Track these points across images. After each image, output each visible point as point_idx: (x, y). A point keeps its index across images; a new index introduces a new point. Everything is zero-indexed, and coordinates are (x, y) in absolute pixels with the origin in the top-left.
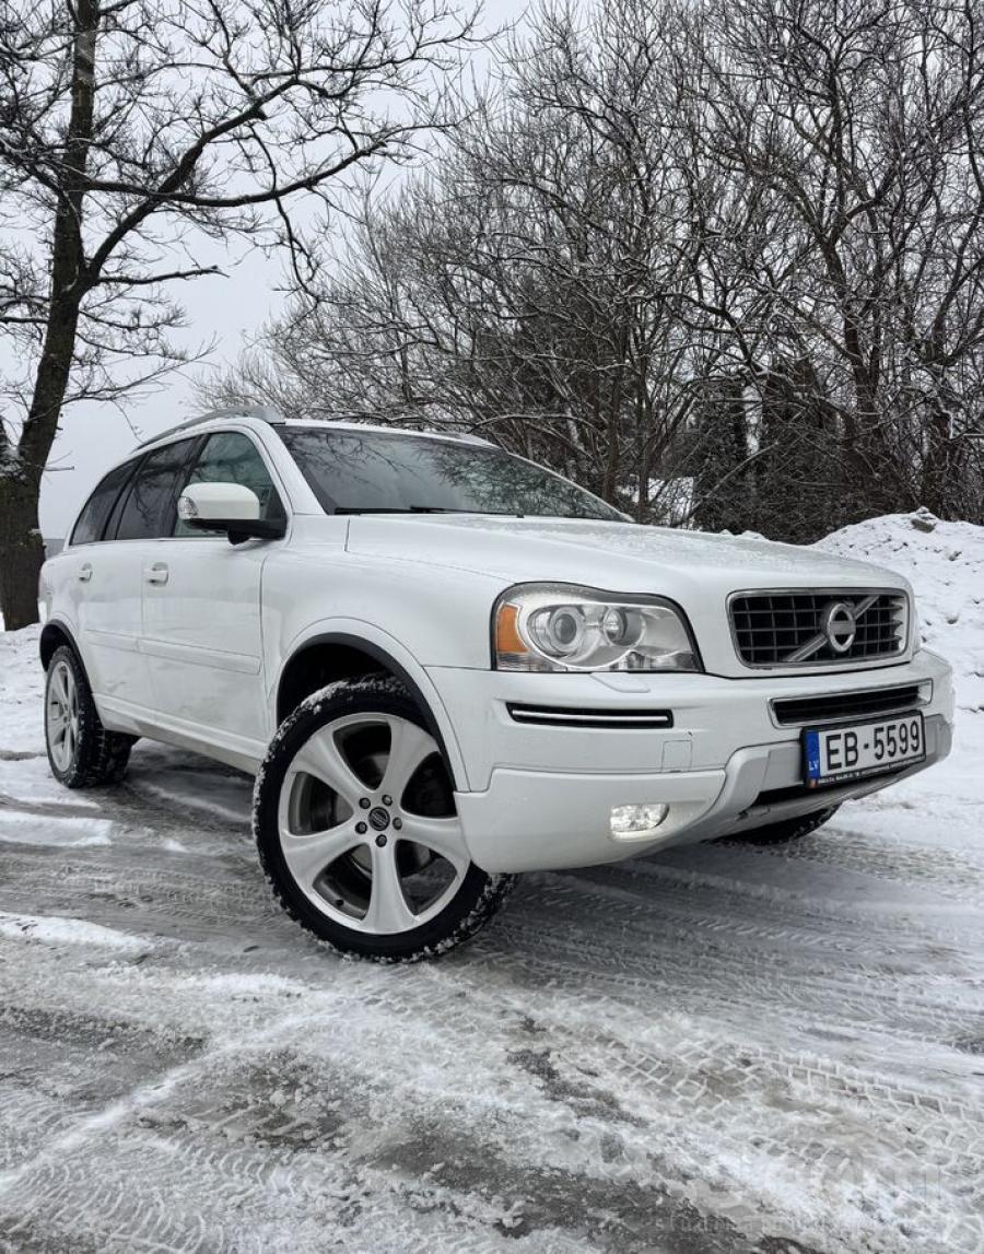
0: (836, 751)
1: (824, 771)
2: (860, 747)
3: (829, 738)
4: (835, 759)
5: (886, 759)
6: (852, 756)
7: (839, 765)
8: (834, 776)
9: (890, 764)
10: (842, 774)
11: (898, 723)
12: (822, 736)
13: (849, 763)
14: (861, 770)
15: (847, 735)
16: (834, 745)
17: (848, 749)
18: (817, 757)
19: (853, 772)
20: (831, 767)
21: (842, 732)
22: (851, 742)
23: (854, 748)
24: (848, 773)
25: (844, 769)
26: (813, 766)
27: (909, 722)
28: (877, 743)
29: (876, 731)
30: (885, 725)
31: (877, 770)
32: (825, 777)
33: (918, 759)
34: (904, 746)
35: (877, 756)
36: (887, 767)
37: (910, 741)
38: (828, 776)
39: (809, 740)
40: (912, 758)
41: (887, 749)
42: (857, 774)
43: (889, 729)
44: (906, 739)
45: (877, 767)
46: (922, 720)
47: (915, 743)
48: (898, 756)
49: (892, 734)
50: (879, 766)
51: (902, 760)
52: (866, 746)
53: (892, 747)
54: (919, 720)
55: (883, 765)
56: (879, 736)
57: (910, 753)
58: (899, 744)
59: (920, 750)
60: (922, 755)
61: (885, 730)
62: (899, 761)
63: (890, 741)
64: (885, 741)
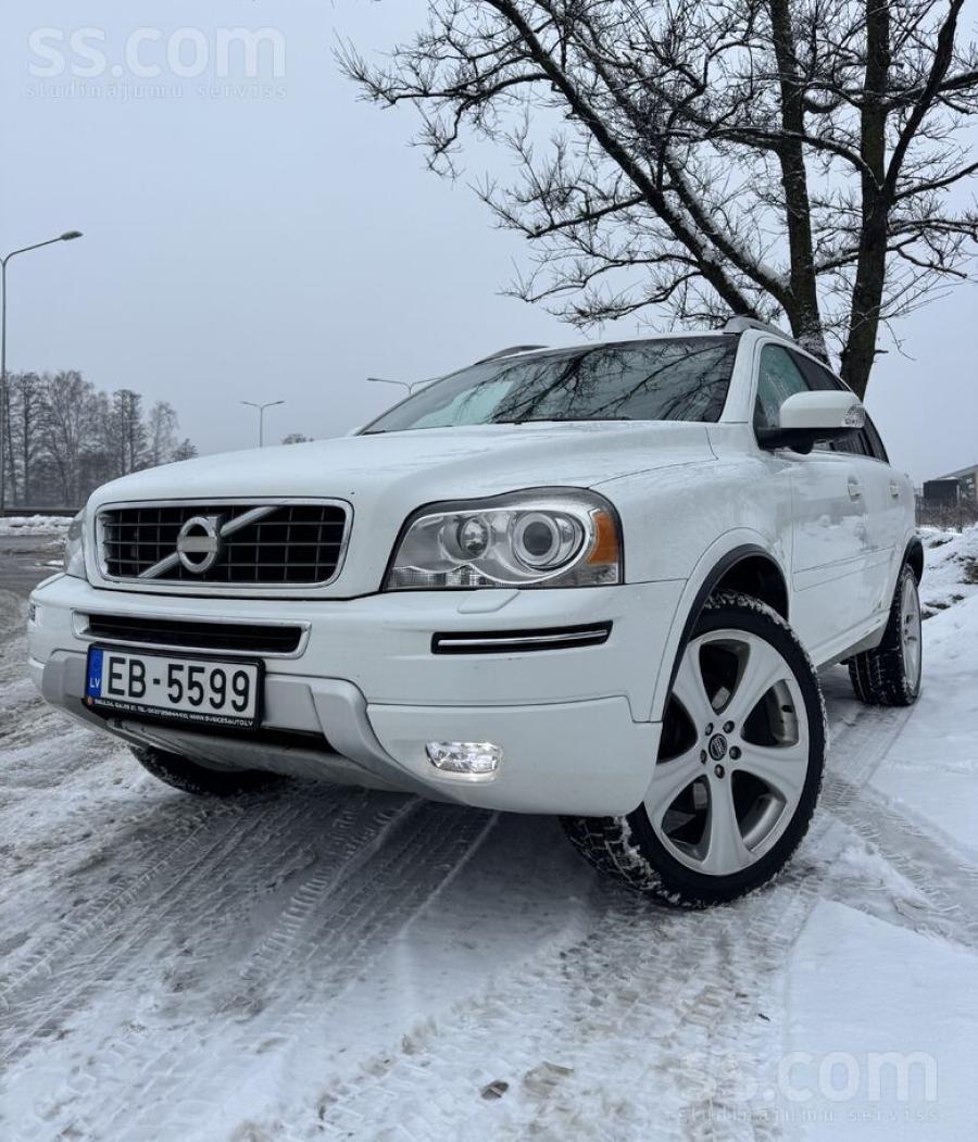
0: (119, 676)
1: (105, 693)
2: (148, 679)
3: (113, 660)
4: (116, 684)
5: (184, 705)
6: (137, 687)
7: (121, 692)
8: (114, 701)
9: (189, 713)
10: (123, 703)
11: (210, 667)
12: (107, 655)
13: (132, 694)
14: (146, 707)
15: (133, 663)
16: (117, 668)
17: (132, 678)
18: (100, 677)
19: (137, 705)
20: (112, 690)
21: (128, 657)
22: (137, 671)
23: (141, 679)
24: (131, 704)
25: (126, 698)
26: (94, 684)
27: (230, 670)
28: (172, 682)
29: (172, 668)
30: (187, 664)
31: (169, 714)
32: (103, 699)
33: (243, 723)
34: (217, 698)
35: (170, 696)
36: (185, 716)
37: (230, 695)
38: (106, 700)
39: (94, 658)
40: (229, 717)
41: (187, 693)
42: (142, 709)
43: (192, 670)
44: (222, 690)
45: (169, 710)
46: (263, 674)
47: (240, 701)
48: (205, 707)
49: (197, 677)
50: (173, 710)
51: (211, 715)
52: (157, 682)
53: (195, 693)
54: (252, 671)
55: (179, 711)
56: (176, 675)
57: (228, 710)
58: (209, 693)
59: (250, 712)
60: (251, 720)
61: (186, 670)
62: (205, 715)
63: (192, 685)
64: (185, 684)
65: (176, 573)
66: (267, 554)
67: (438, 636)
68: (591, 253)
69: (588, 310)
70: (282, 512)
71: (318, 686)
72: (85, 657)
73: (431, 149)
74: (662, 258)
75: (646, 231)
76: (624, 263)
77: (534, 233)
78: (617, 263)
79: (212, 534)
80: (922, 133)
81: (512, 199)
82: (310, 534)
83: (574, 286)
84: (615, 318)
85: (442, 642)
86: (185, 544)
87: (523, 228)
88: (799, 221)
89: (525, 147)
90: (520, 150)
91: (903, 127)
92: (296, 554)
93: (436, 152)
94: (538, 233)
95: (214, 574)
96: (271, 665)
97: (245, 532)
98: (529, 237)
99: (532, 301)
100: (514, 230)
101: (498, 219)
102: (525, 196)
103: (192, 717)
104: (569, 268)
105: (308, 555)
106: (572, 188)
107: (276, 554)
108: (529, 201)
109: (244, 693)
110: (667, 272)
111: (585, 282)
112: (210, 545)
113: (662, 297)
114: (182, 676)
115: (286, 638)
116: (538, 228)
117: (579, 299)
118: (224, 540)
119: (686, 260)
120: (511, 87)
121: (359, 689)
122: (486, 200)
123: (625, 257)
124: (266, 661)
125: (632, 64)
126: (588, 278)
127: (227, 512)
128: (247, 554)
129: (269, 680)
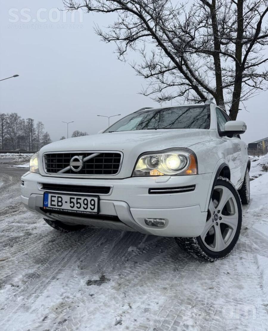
0: (54, 201)
1: (49, 205)
2: (63, 202)
3: (52, 196)
4: (53, 203)
5: (75, 209)
6: (60, 204)
7: (55, 205)
8: (53, 208)
9: (77, 211)
10: (55, 208)
11: (83, 198)
12: (50, 195)
13: (58, 206)
14: (63, 209)
15: (58, 197)
16: (53, 199)
17: (58, 201)
18: (48, 201)
19: (60, 209)
20: (51, 205)
21: (57, 195)
22: (60, 199)
23: (61, 202)
24: (58, 209)
25: (56, 207)
26: (46, 203)
27: (89, 199)
28: (71, 202)
29: (71, 198)
30: (76, 197)
31: (71, 211)
32: (49, 207)
33: (93, 213)
34: (86, 207)
35: (71, 206)
36: (75, 212)
37: (89, 206)
38: (50, 208)
39: (46, 196)
40: (89, 212)
41: (76, 205)
42: (61, 210)
43: (77, 199)
44: (87, 204)
45: (70, 210)
46: (99, 200)
47: (93, 207)
48: (82, 209)
49: (79, 201)
50: (71, 210)
51: (84, 211)
52: (66, 202)
53: (79, 205)
54: (96, 199)
55: (74, 210)
56: (72, 200)
57: (89, 210)
58: (83, 205)
59: (96, 210)
60: (96, 213)
61: (76, 199)
62: (82, 211)
63: (77, 203)
64: (75, 203)
65: (70, 172)
66: (97, 167)
67: (150, 189)
68: (163, 83)
69: (162, 98)
70: (102, 155)
71: (116, 203)
72: (43, 196)
73: (119, 54)
74: (182, 84)
75: (177, 77)
76: (172, 85)
77: (146, 76)
78: (170, 85)
79: (81, 161)
80: (252, 51)
81: (140, 67)
82: (110, 161)
83: (158, 92)
84: (169, 100)
85: (152, 191)
86: (72, 164)
87: (143, 75)
88: (219, 74)
89: (144, 53)
90: (143, 54)
91: (247, 49)
92: (106, 166)
93: (120, 55)
94: (147, 77)
95: (82, 172)
96: (101, 197)
97: (91, 160)
98: (145, 78)
99: (147, 95)
100: (141, 76)
101: (137, 73)
102: (144, 66)
103: (78, 212)
104: (157, 87)
105: (110, 167)
106: (157, 64)
107: (100, 166)
108: (145, 68)
109: (94, 205)
110: (184, 88)
111: (161, 90)
112: (80, 164)
113: (182, 95)
114: (74, 201)
115: (106, 190)
116: (148, 75)
117: (159, 95)
118: (84, 163)
119: (188, 85)
120: (142, 37)
121: (128, 204)
122: (133, 68)
123: (172, 84)
124: (100, 196)
125: (173, 31)
126: (162, 89)
127: (85, 155)
128: (92, 166)
129: (101, 201)
